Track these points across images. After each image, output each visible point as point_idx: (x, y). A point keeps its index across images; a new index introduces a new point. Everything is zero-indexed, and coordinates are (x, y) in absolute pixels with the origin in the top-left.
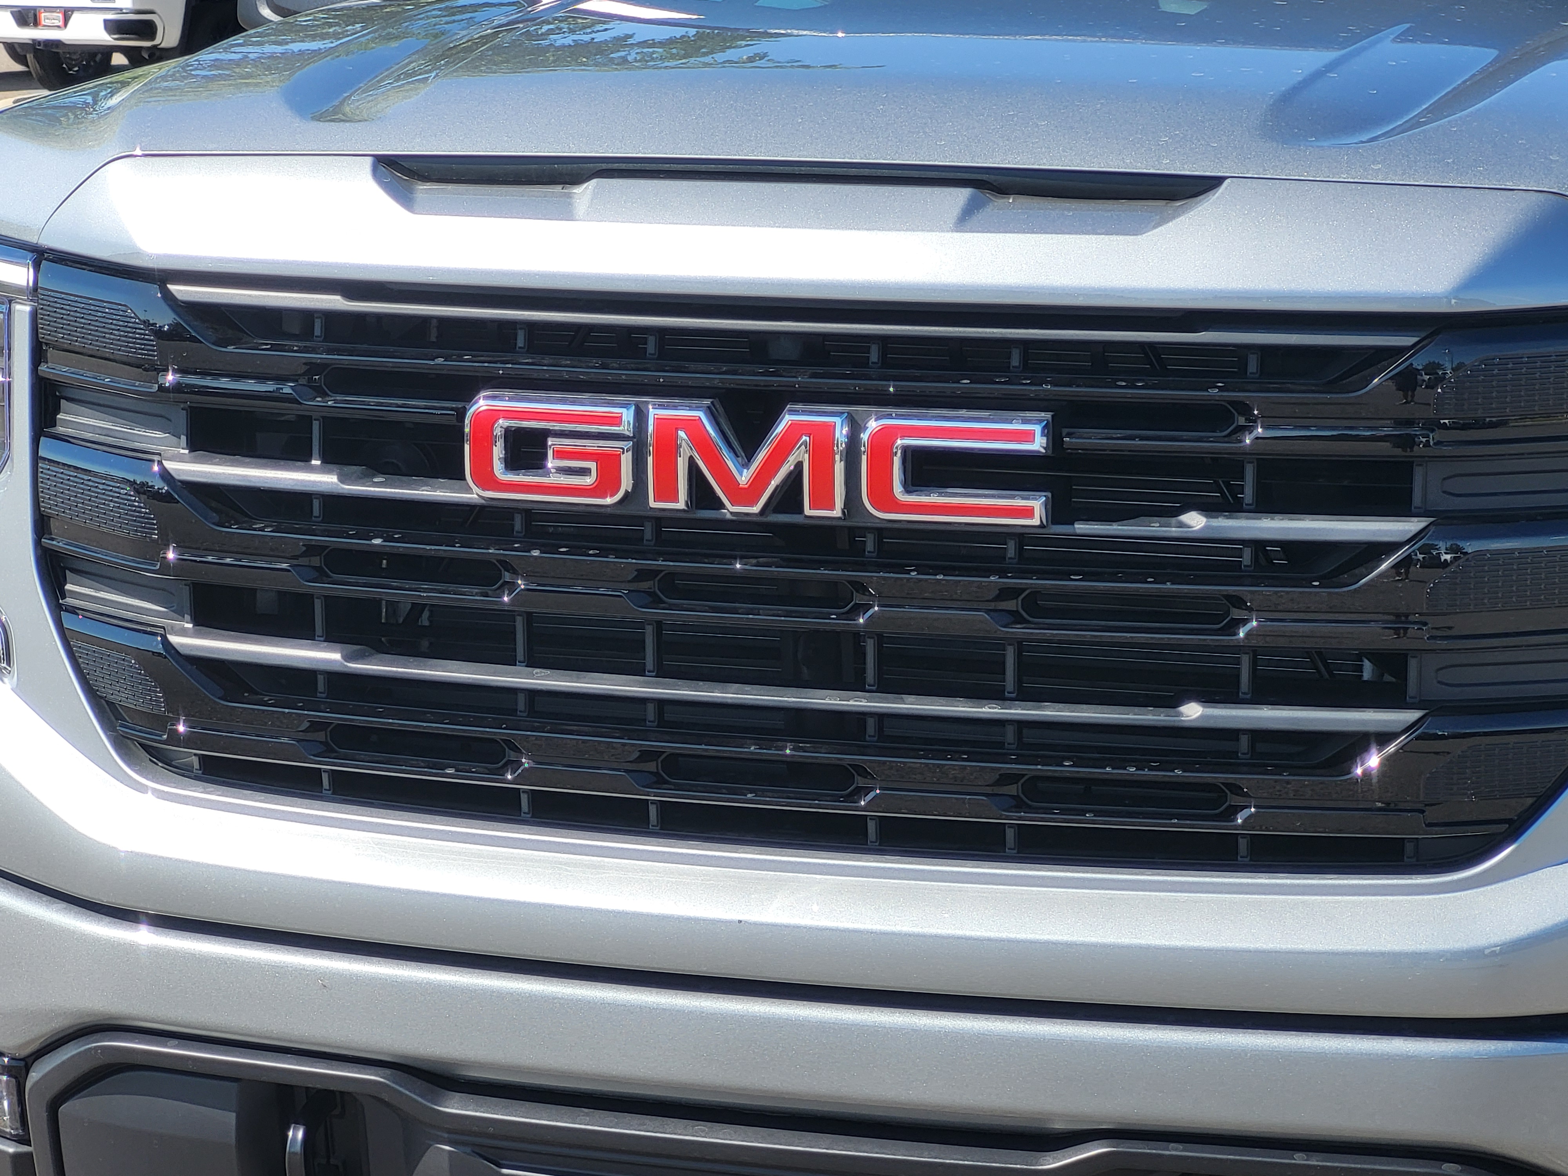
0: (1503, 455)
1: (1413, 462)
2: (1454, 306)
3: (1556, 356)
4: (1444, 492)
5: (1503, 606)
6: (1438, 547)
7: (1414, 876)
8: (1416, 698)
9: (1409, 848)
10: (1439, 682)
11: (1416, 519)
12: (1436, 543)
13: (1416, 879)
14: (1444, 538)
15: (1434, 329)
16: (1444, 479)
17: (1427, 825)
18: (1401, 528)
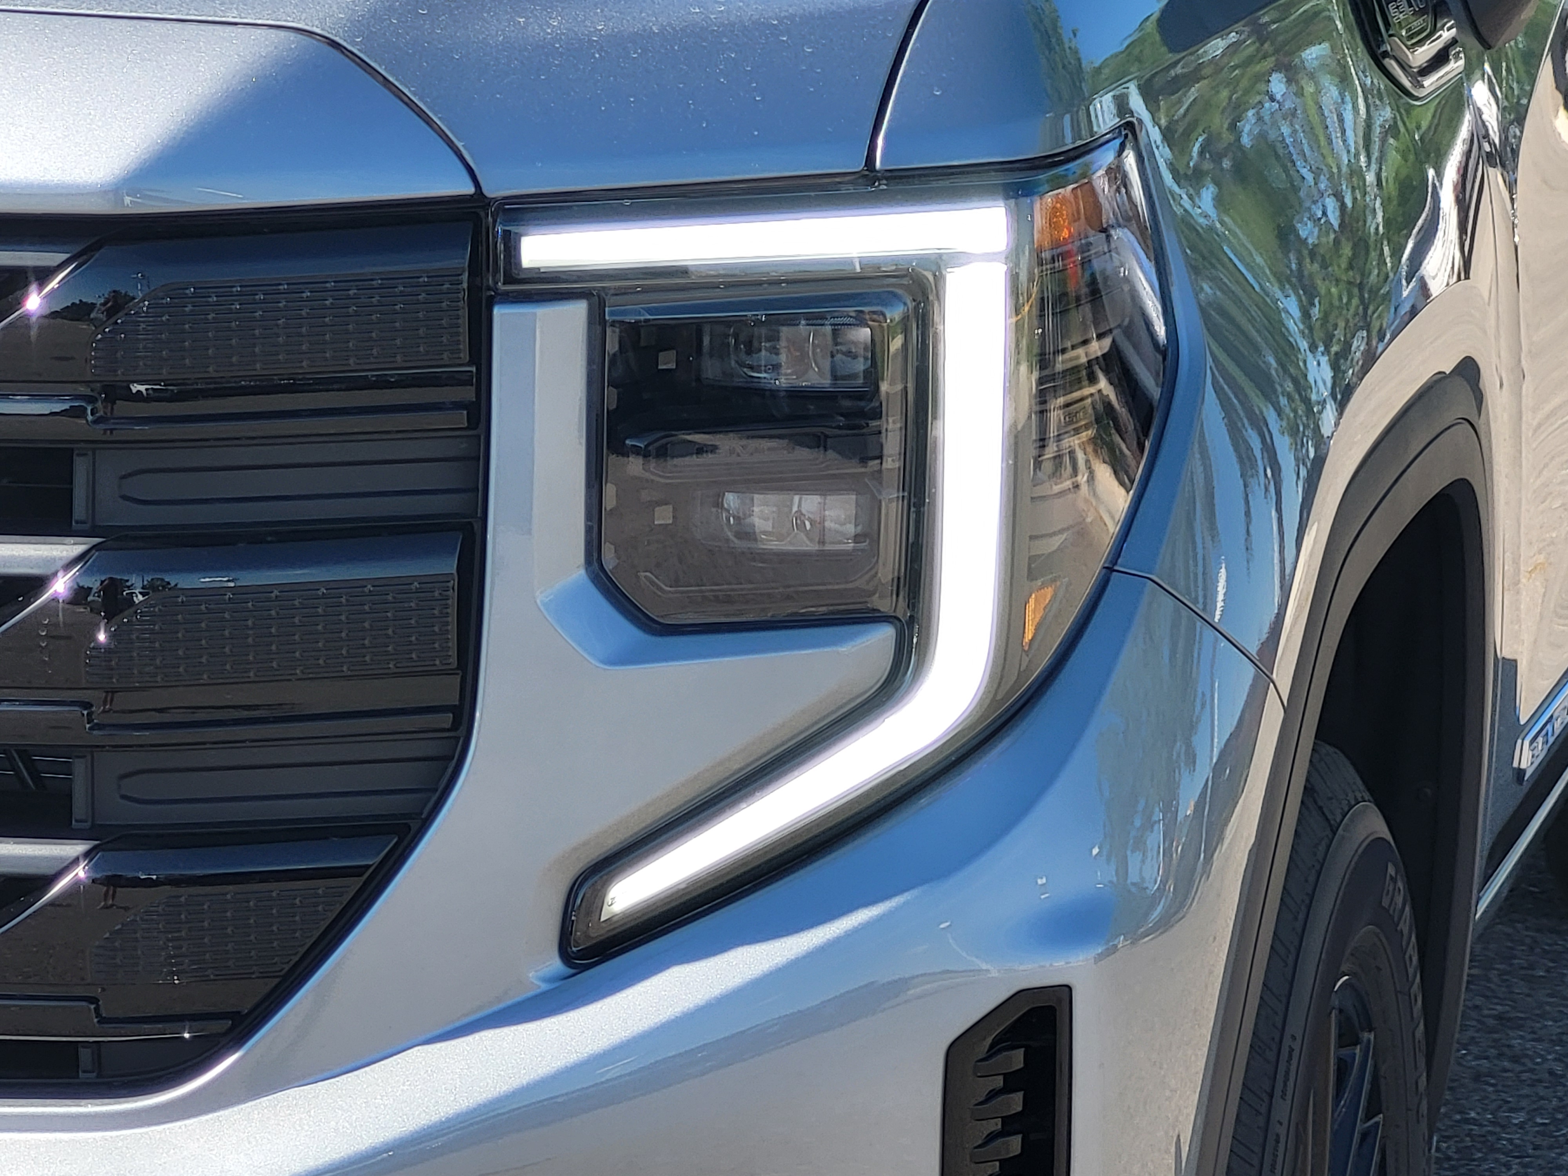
0: (237, 439)
1: (72, 450)
2: (130, 205)
3: (382, 279)
4: (125, 498)
5: (256, 676)
6: (129, 584)
7: (83, 1102)
8: (86, 821)
9: (85, 1055)
10: (124, 797)
11: (72, 540)
12: (126, 578)
13: (86, 1106)
14: (141, 570)
15: (93, 240)
16: (124, 477)
17: (102, 1020)
18: (46, 553)
